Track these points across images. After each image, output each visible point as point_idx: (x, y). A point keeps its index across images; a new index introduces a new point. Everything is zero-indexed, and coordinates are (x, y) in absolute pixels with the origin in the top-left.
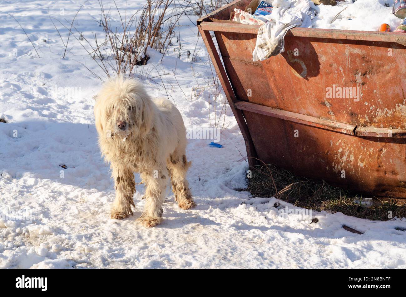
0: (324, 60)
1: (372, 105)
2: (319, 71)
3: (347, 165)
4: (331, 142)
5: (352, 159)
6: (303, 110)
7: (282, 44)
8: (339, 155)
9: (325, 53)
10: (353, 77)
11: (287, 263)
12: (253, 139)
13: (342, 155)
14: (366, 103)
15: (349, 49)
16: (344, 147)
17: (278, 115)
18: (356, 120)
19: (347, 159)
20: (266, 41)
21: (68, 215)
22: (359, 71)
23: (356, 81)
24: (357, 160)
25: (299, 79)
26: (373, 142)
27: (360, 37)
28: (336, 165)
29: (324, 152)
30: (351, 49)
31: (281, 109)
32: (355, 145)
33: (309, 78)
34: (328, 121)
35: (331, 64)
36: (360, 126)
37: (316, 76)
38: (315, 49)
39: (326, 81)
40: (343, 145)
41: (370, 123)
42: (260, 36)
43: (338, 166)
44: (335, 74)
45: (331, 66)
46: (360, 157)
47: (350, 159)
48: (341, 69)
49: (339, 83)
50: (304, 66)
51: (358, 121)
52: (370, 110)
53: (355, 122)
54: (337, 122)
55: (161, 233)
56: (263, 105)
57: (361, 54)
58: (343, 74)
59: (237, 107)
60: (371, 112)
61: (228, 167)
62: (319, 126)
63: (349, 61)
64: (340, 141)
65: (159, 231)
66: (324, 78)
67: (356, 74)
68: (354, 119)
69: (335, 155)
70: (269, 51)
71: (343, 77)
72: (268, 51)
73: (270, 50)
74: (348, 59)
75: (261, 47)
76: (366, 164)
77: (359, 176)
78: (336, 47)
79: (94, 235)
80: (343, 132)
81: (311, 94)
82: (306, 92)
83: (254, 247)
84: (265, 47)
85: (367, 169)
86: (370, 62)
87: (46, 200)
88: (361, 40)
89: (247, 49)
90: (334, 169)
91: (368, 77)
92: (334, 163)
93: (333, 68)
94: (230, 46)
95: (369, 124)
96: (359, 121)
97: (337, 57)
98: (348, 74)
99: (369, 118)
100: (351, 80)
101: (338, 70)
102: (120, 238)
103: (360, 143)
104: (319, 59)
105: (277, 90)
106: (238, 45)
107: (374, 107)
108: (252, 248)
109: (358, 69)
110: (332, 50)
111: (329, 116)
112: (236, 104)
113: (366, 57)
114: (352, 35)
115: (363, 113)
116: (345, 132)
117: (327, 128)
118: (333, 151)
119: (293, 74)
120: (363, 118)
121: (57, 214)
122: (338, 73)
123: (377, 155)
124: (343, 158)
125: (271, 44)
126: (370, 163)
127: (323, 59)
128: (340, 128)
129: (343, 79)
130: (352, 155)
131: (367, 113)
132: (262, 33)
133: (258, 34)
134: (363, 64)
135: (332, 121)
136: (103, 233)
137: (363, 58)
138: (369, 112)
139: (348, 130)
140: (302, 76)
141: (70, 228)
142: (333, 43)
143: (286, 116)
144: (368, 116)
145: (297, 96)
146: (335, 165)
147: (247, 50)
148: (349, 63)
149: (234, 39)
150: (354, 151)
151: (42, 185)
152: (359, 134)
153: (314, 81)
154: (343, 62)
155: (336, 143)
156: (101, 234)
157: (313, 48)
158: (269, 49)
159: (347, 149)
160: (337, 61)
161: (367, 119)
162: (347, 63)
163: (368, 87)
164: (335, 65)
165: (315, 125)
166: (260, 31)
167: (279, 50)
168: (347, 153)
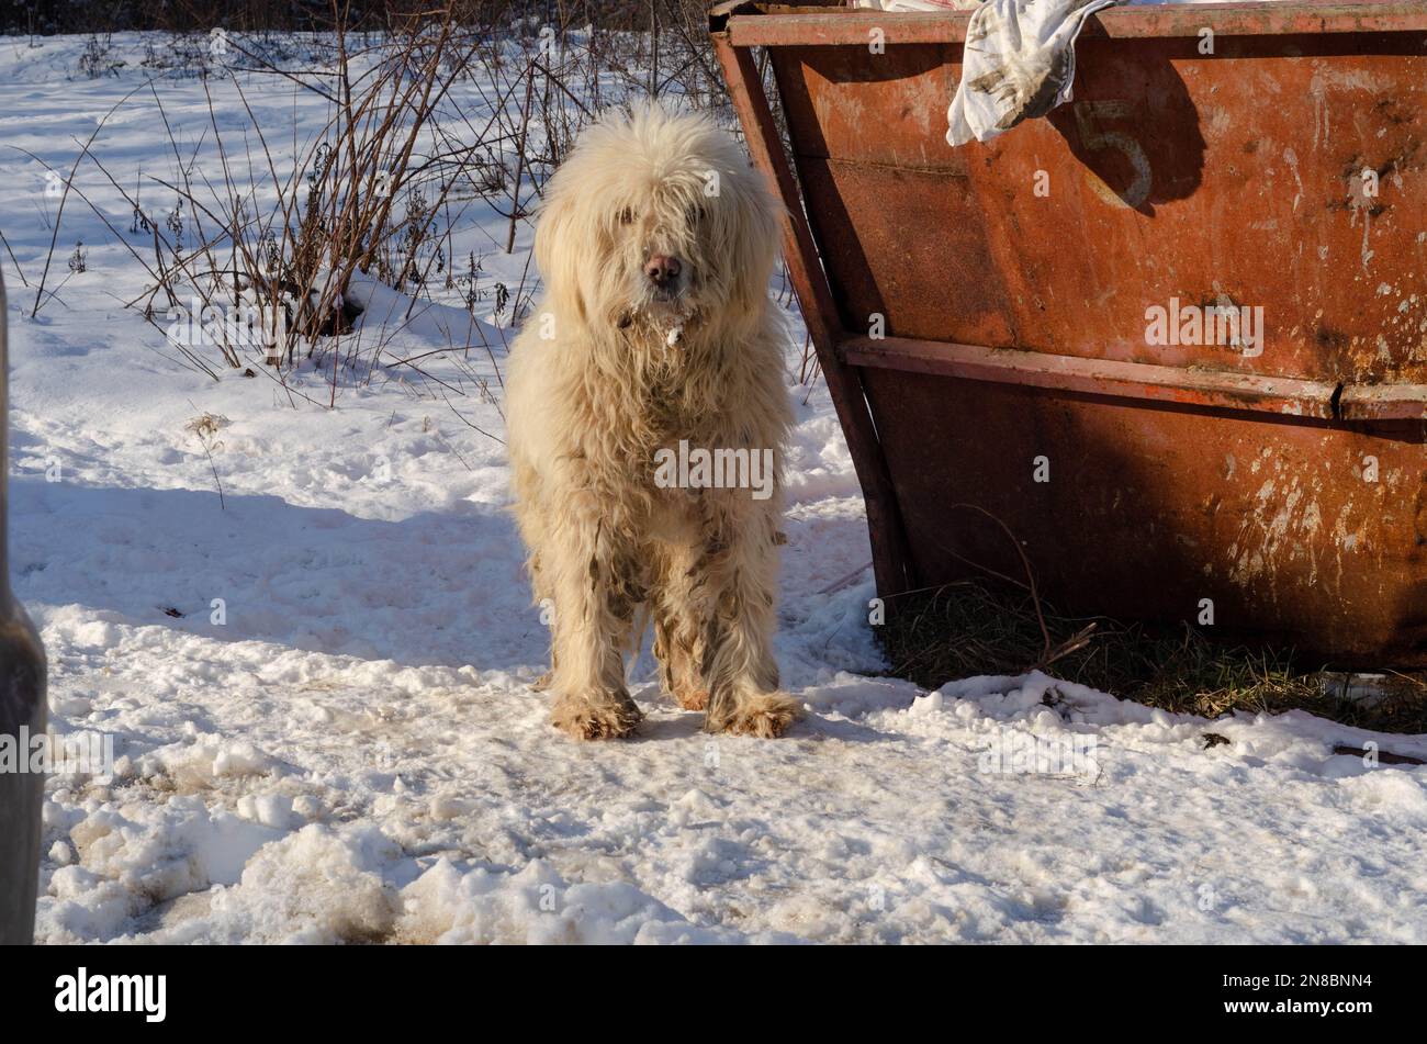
0: (1224, 129)
1: (1405, 296)
2: (1200, 176)
3: (1289, 548)
4: (1231, 462)
5: (1313, 521)
6: (1124, 345)
7: (1064, 69)
8: (1258, 510)
9: (1229, 100)
10: (1335, 185)
11: (1232, 833)
12: (900, 489)
13: (1273, 508)
14: (1386, 290)
15: (1327, 77)
16: (1283, 477)
17: (1021, 371)
18: (1342, 360)
19: (1290, 524)
20: (1000, 63)
21: (291, 724)
22: (1361, 159)
23: (1346, 203)
24: (1333, 524)
25: (1115, 214)
26: (1402, 443)
27: (1379, 19)
28: (1245, 554)
29: (1200, 506)
30: (1337, 73)
31: (1027, 350)
32: (1328, 465)
33: (1158, 207)
34: (1225, 374)
35: (1249, 143)
36: (1354, 383)
37: (1185, 195)
38: (1189, 88)
39: (1226, 212)
40: (1278, 467)
41: (1396, 368)
42: (976, 45)
43: (1250, 557)
44: (1264, 180)
45: (1250, 148)
46: (1347, 509)
47: (1305, 523)
48: (1290, 158)
49: (1278, 216)
50: (1140, 161)
51: (1347, 365)
52: (1397, 314)
53: (1336, 366)
54: (1261, 378)
55: (689, 765)
56: (951, 340)
57: (1375, 90)
58: (1298, 178)
59: (849, 355)
60: (1403, 321)
61: (789, 613)
62: (1188, 398)
63: (1323, 122)
64: (1267, 452)
65: (682, 760)
66: (1221, 201)
67: (1349, 173)
68: (1332, 358)
69: (1242, 511)
70: (1014, 101)
71: (1295, 189)
72: (1009, 99)
73: (1020, 94)
74: (1322, 116)
75: (984, 85)
76: (1368, 536)
77: (1333, 589)
78: (1276, 74)
79: (429, 774)
80: (1286, 409)
81: (1163, 272)
82: (1143, 266)
83: (1077, 794)
84: (998, 85)
85: (1372, 555)
86: (1409, 120)
87: (182, 686)
88: (1383, 29)
89: (907, 111)
90: (1236, 570)
91: (1398, 181)
92: (1235, 547)
93: (1258, 158)
94: (834, 109)
95: (1390, 374)
96: (1352, 364)
97: (1277, 112)
98: (1319, 176)
99: (1391, 347)
100: (1329, 200)
101: (1277, 162)
102: (536, 782)
103: (1348, 453)
104: (1201, 126)
105: (1021, 269)
106: (870, 101)
107: (1412, 301)
108: (1071, 795)
109: (1360, 154)
110: (1257, 85)
111: (1229, 354)
112: (843, 347)
113: (1394, 104)
114: (1349, 15)
115: (1369, 329)
116: (1297, 411)
117: (1220, 401)
118: (1237, 497)
119: (1094, 196)
120: (1368, 350)
121: (245, 723)
122: (1277, 177)
123: (1414, 497)
124: (1274, 525)
125: (1022, 71)
126: (1383, 532)
127: (1218, 125)
128: (1277, 397)
129: (1297, 198)
130: (1313, 508)
131: (1383, 330)
132: (985, 33)
133: (968, 39)
134: (1381, 133)
135: (1237, 376)
136: (461, 768)
137: (1382, 108)
138: (1395, 321)
139: (1308, 402)
140: (1130, 202)
141: (325, 758)
142: (1261, 56)
143: (1051, 370)
144: (1389, 339)
145: (1103, 286)
146: (1239, 555)
147: (908, 118)
148: (1323, 130)
149: (857, 77)
150: (1324, 488)
151: (139, 644)
152: (1353, 411)
153: (1175, 215)
154: (1300, 128)
155: (1250, 462)
156: (458, 773)
157: (1179, 83)
158: (1014, 92)
159: (1294, 484)
160: (1274, 128)
161: (1384, 352)
162: (1318, 130)
163: (1395, 221)
164: (1266, 146)
165: (1170, 396)
166: (975, 27)
167: (1055, 96)
168: (1292, 500)
